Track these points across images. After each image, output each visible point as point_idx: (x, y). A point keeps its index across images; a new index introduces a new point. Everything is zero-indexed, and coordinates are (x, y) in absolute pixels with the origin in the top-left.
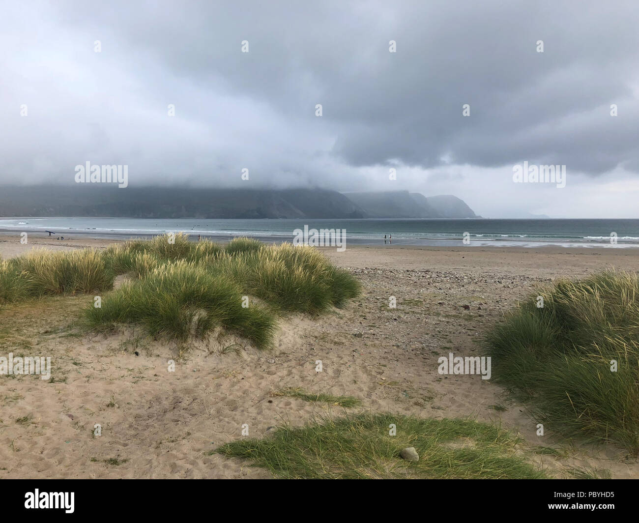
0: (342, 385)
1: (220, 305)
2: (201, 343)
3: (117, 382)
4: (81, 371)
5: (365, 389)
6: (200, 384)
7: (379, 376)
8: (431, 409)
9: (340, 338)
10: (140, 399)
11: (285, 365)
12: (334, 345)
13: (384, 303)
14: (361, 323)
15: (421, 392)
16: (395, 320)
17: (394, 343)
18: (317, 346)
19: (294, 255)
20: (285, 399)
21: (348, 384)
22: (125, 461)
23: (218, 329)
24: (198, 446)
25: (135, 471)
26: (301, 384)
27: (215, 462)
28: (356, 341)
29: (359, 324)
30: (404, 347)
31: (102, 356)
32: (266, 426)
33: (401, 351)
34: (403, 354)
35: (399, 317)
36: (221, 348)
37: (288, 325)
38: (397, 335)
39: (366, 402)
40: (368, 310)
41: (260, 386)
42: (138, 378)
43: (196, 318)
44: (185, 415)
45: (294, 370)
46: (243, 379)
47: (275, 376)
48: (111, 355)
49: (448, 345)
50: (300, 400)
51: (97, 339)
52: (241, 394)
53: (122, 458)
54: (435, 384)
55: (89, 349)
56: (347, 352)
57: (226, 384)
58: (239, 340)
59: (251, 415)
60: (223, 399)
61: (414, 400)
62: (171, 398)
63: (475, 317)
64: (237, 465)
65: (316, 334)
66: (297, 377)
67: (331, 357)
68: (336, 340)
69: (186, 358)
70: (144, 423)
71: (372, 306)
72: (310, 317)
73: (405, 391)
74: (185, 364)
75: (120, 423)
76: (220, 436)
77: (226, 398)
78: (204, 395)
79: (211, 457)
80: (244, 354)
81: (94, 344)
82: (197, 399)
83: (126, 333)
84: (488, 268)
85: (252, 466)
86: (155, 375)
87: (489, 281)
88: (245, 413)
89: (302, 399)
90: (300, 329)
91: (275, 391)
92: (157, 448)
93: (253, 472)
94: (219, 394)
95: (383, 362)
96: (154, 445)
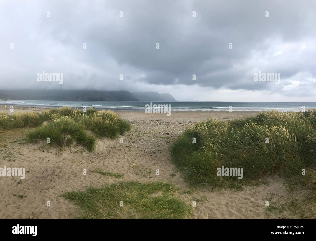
0: (118, 168)
1: (75, 134)
2: (68, 148)
3: (33, 162)
4: (22, 157)
5: (126, 169)
6: (65, 165)
7: (132, 164)
8: (149, 178)
9: (121, 148)
10: (40, 170)
11: (99, 159)
12: (118, 151)
13: (139, 134)
14: (129, 141)
15: (147, 170)
16: (142, 140)
17: (140, 149)
18: (112, 151)
19: (106, 115)
20: (95, 174)
21: (120, 167)
22: (26, 197)
23: (75, 143)
24: (56, 192)
25: (28, 202)
26: (103, 167)
27: (60, 201)
28: (126, 149)
29: (129, 142)
30: (143, 151)
31: (31, 152)
32: (86, 185)
33: (142, 153)
34: (143, 154)
35: (144, 139)
36: (75, 151)
37: (102, 142)
38: (142, 146)
39: (125, 176)
40: (133, 136)
41: (88, 167)
42: (42, 161)
43: (66, 139)
44: (55, 178)
45: (101, 161)
46: (82, 164)
47: (93, 163)
48: (34, 151)
49: (159, 149)
50: (100, 175)
51: (30, 145)
52: (80, 170)
53: (25, 195)
54: (152, 166)
55: (27, 149)
56: (122, 154)
57: (75, 165)
58: (83, 148)
59: (81, 180)
60: (72, 172)
61: (143, 174)
62: (52, 170)
63: (170, 137)
64: (69, 203)
65: (112, 146)
66: (102, 164)
67: (116, 156)
68: (119, 149)
69: (61, 154)
70: (38, 180)
71: (134, 134)
72: (111, 139)
73: (141, 170)
74: (61, 156)
75: (29, 180)
76: (67, 188)
77: (73, 172)
78: (65, 170)
79: (59, 198)
80: (84, 153)
81: (29, 147)
82: (62, 171)
83: (41, 143)
84: (178, 119)
85: (75, 204)
86: (49, 160)
87: (177, 123)
88: (79, 179)
89: (101, 174)
90: (106, 144)
91: (92, 170)
92: (40, 191)
93: (74, 207)
94: (71, 169)
95: (135, 158)
96: (40, 190)
